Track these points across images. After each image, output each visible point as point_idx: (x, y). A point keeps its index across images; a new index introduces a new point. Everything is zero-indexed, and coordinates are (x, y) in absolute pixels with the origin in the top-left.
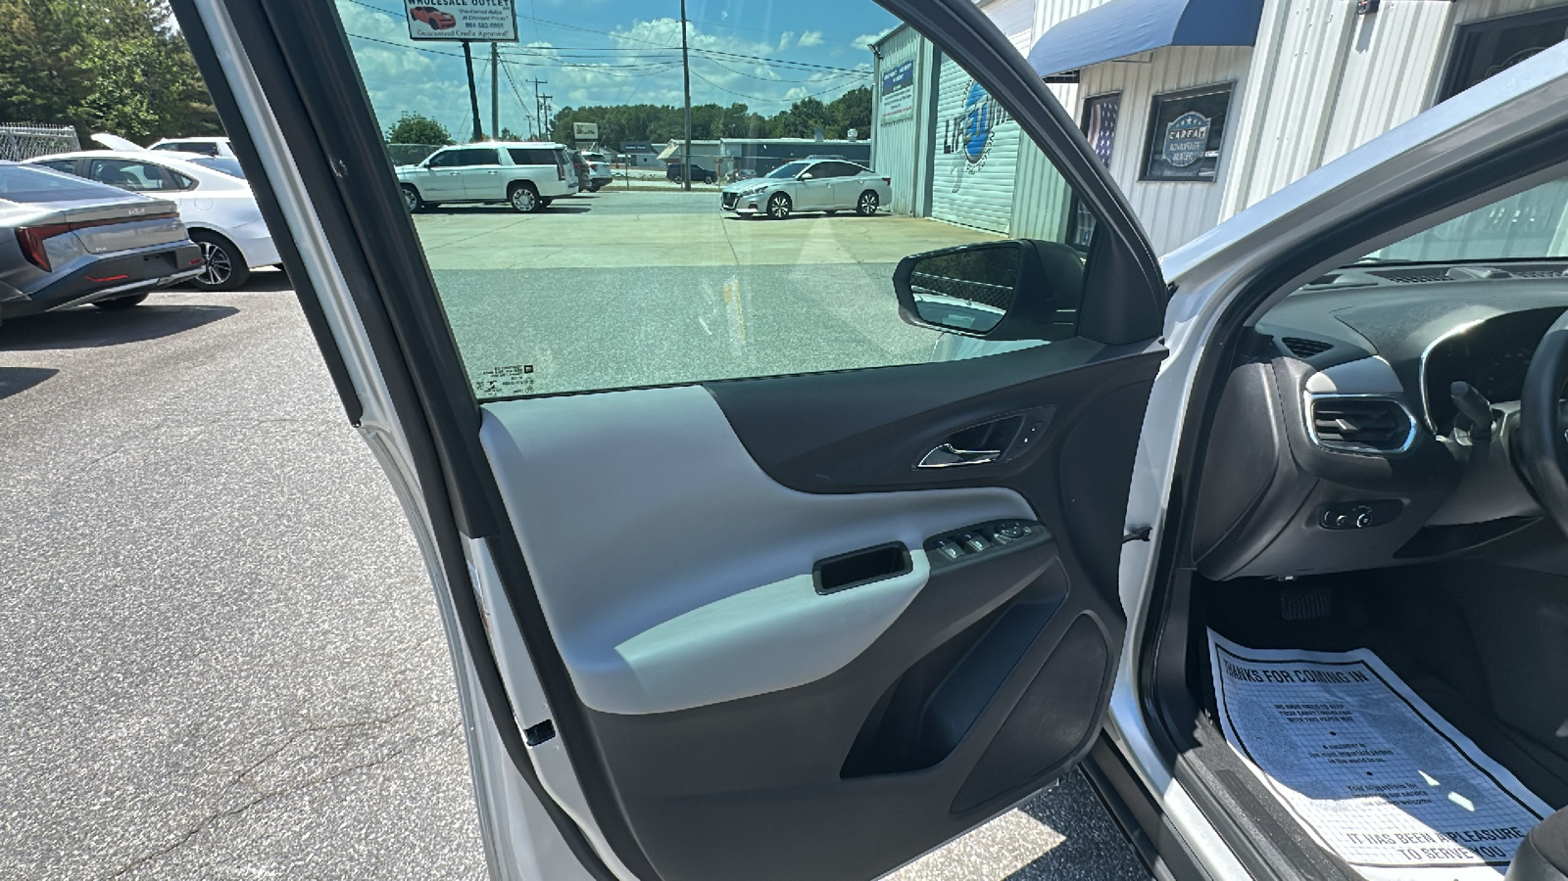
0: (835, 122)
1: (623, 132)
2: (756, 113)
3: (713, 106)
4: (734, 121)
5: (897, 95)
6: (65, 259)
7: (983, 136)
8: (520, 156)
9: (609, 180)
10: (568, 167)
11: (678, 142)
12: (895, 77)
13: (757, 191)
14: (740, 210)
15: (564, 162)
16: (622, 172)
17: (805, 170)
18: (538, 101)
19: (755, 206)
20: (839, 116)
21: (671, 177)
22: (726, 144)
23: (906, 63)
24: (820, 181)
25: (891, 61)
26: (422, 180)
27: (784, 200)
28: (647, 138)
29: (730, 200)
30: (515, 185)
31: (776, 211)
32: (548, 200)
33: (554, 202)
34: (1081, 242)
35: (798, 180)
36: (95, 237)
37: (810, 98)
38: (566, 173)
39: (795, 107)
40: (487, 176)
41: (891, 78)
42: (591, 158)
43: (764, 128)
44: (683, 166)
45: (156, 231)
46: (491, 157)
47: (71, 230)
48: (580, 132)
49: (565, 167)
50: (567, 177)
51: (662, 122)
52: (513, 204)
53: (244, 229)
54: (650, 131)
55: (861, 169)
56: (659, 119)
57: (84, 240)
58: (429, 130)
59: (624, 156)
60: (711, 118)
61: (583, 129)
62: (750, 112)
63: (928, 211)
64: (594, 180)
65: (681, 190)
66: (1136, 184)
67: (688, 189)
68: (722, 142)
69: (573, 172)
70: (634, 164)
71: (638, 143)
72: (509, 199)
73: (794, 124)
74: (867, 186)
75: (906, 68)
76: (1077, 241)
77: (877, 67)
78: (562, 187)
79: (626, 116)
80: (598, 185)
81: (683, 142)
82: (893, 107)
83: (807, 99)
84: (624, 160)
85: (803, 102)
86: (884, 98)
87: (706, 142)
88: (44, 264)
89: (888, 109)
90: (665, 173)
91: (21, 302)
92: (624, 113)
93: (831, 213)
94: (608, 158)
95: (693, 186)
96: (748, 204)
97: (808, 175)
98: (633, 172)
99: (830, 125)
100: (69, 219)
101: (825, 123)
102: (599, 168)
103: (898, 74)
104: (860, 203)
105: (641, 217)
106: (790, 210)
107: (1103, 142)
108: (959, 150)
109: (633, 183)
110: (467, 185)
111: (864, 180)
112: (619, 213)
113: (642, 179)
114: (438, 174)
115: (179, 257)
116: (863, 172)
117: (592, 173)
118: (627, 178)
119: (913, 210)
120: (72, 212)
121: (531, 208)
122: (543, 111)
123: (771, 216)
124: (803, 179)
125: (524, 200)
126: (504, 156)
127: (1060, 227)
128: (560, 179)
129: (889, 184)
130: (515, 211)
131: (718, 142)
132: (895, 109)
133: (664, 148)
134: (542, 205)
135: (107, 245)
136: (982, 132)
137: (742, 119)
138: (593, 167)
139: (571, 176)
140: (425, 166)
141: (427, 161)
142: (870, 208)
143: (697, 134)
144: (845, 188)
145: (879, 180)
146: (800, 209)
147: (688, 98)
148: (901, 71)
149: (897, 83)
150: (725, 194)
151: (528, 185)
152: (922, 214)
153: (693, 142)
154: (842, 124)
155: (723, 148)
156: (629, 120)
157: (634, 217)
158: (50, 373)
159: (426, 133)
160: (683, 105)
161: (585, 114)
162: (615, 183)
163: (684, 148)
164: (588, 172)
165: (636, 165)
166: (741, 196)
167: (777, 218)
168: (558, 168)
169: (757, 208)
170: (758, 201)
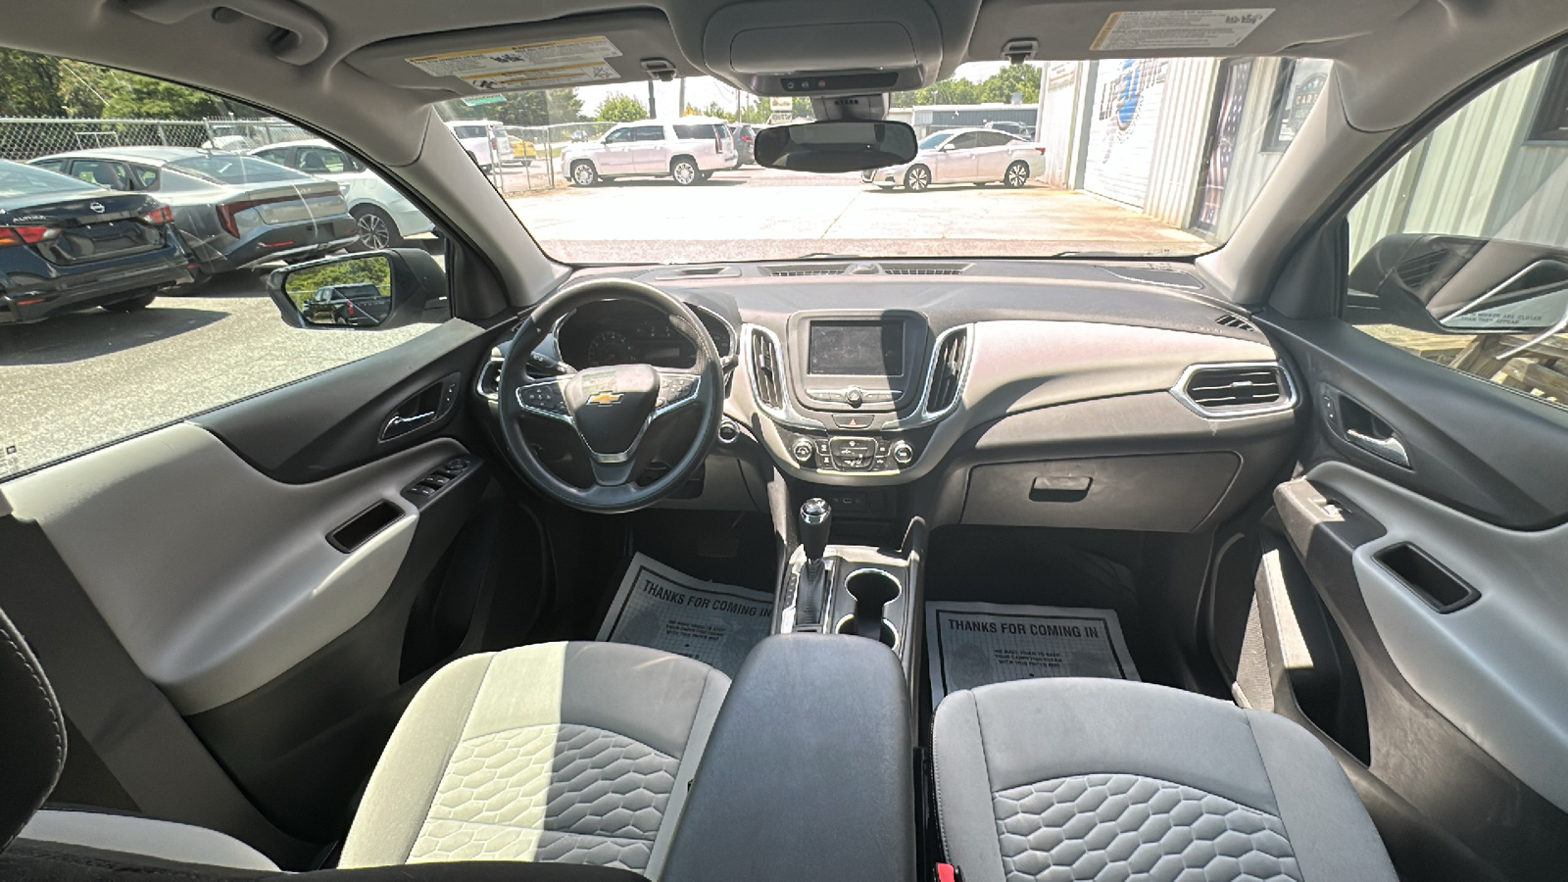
6: (251, 227)
7: (1134, 100)
8: (682, 132)
10: (726, 141)
14: (878, 183)
15: (722, 137)
22: (917, 112)
24: (965, 152)
26: (599, 155)
27: (923, 172)
30: (676, 160)
31: (914, 184)
32: (709, 173)
33: (715, 174)
34: (1205, 219)
35: (940, 151)
36: (275, 211)
38: (725, 147)
40: (654, 151)
45: (332, 205)
46: (657, 133)
47: (253, 206)
48: (776, 104)
49: (723, 141)
50: (724, 150)
52: (674, 177)
53: (398, 204)
55: (1012, 138)
57: (263, 215)
58: (631, 107)
61: (778, 102)
63: (1080, 183)
66: (1259, 156)
68: (914, 110)
69: (731, 146)
72: (671, 173)
74: (1016, 156)
76: (1202, 219)
78: (717, 161)
82: (1058, 72)
88: (234, 232)
89: (1054, 75)
91: (219, 261)
93: (980, 185)
96: (885, 176)
97: (952, 146)
100: (253, 198)
104: (1007, 175)
106: (929, 183)
107: (1235, 108)
108: (1112, 116)
110: (636, 160)
111: (1017, 149)
114: (612, 150)
115: (335, 227)
116: (1014, 141)
119: (1067, 183)
120: (256, 192)
121: (690, 181)
123: (908, 189)
124: (945, 151)
125: (685, 173)
126: (670, 133)
127: (1187, 205)
128: (718, 153)
129: (1043, 154)
130: (675, 183)
132: (1062, 74)
134: (702, 179)
135: (279, 218)
136: (1133, 96)
139: (729, 149)
140: (602, 143)
141: (603, 139)
142: (1019, 179)
144: (994, 159)
145: (1032, 150)
146: (939, 181)
151: (688, 158)
152: (1072, 188)
155: (913, 117)
158: (223, 315)
159: (628, 109)
167: (916, 191)
168: (717, 142)
169: (894, 181)
170: (895, 174)
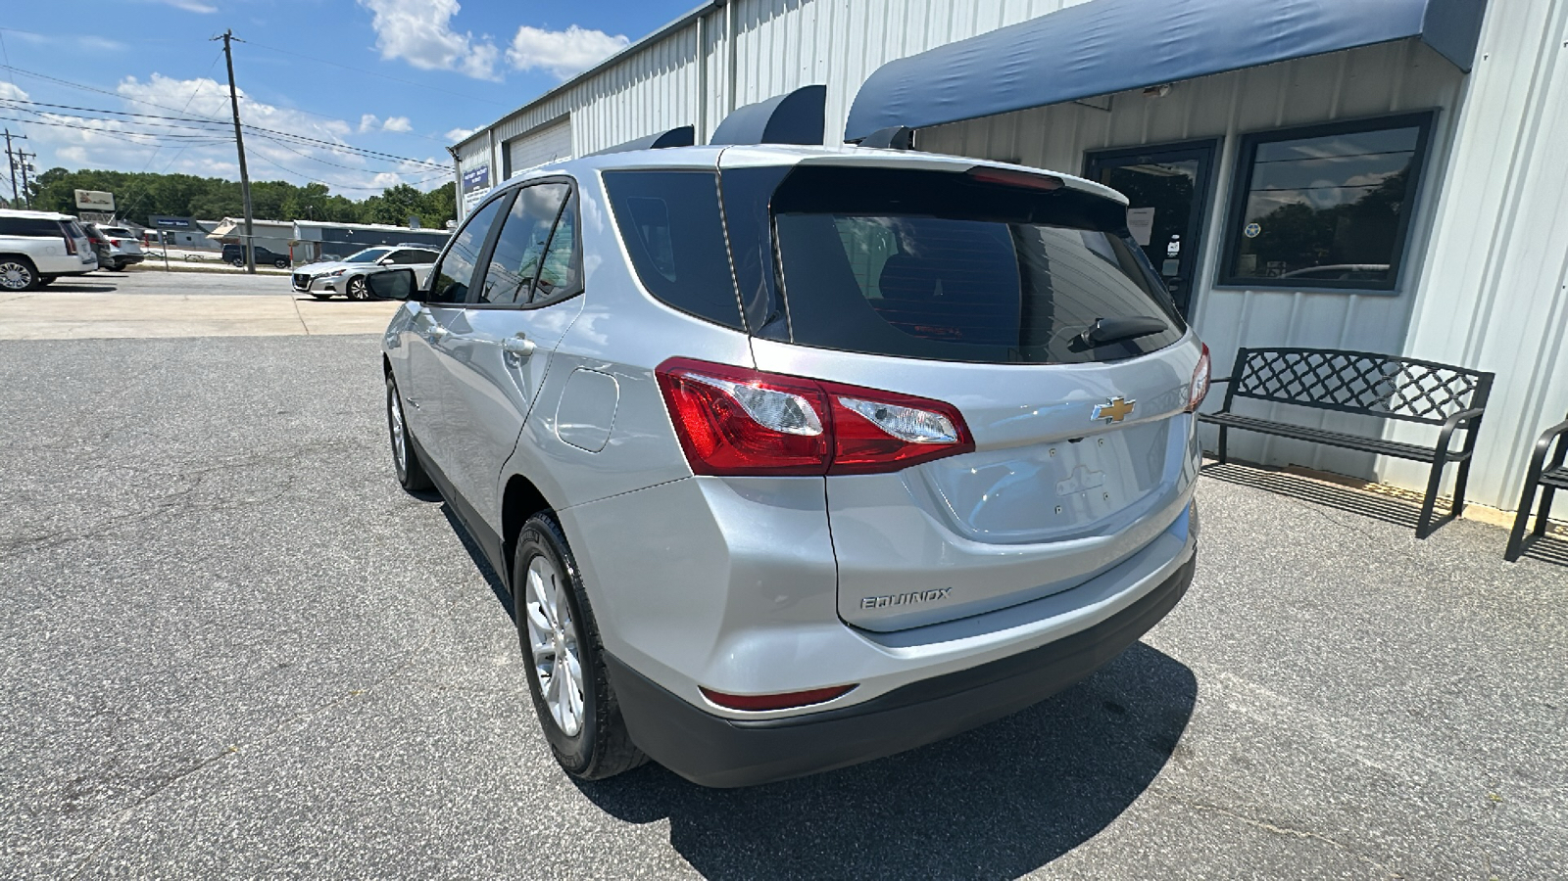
0: (435, 211)
1: (153, 205)
2: (340, 196)
3: (282, 184)
4: (312, 202)
5: (476, 194)
9: (141, 259)
10: (81, 241)
11: (235, 220)
12: (474, 178)
13: (333, 274)
14: (315, 292)
15: (74, 235)
16: (158, 251)
17: (386, 256)
18: (11, 159)
19: (332, 288)
20: (439, 206)
21: (226, 259)
22: (301, 227)
23: (483, 168)
25: (468, 164)
27: (356, 283)
28: (188, 214)
29: (302, 281)
31: (356, 293)
32: (52, 276)
33: (61, 279)
35: (379, 264)
37: (404, 185)
38: (78, 247)
39: (388, 193)
41: (471, 179)
42: (110, 232)
43: (347, 211)
44: (244, 247)
48: (84, 200)
49: (76, 240)
50: (80, 252)
51: (210, 197)
54: (194, 206)
56: (206, 193)
59: (154, 232)
60: (282, 197)
61: (89, 197)
62: (332, 194)
64: (117, 258)
65: (244, 272)
67: (252, 271)
68: (295, 224)
69: (88, 247)
70: (171, 241)
71: (177, 218)
73: (388, 211)
75: (483, 171)
77: (457, 168)
78: (74, 263)
79: (156, 185)
80: (121, 264)
81: (243, 221)
83: (400, 186)
84: (154, 238)
85: (397, 188)
86: (466, 195)
87: (275, 223)
90: (220, 255)
92: (153, 182)
94: (133, 233)
95: (257, 269)
96: (324, 287)
97: (388, 261)
98: (171, 253)
99: (430, 214)
101: (425, 211)
102: (123, 245)
103: (476, 176)
105: (190, 297)
109: (171, 264)
112: (159, 293)
113: (186, 260)
117: (113, 250)
118: (165, 259)
121: (23, 285)
122: (20, 171)
123: (352, 298)
124: (382, 265)
125: (14, 276)
128: (69, 253)
131: (291, 224)
133: (216, 226)
134: (42, 283)
137: (323, 200)
138: (115, 243)
139: (85, 251)
143: (261, 213)
147: (244, 175)
148: (478, 173)
149: (477, 184)
150: (296, 277)
151: (19, 258)
153: (254, 221)
154: (443, 214)
155: (297, 231)
156: (161, 190)
157: (182, 297)
160: (239, 179)
161: (90, 179)
162: (146, 263)
163: (244, 228)
164: (108, 248)
165: (174, 243)
166: (315, 278)
167: (359, 300)
168: (66, 241)
169: (335, 290)
170: (335, 283)
